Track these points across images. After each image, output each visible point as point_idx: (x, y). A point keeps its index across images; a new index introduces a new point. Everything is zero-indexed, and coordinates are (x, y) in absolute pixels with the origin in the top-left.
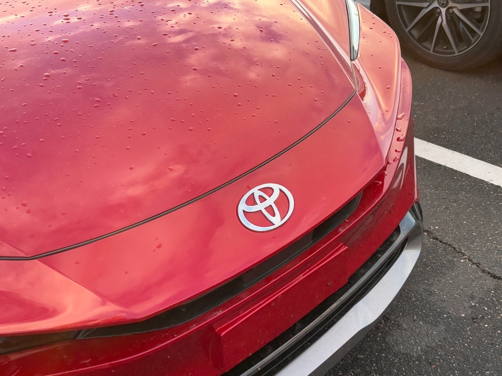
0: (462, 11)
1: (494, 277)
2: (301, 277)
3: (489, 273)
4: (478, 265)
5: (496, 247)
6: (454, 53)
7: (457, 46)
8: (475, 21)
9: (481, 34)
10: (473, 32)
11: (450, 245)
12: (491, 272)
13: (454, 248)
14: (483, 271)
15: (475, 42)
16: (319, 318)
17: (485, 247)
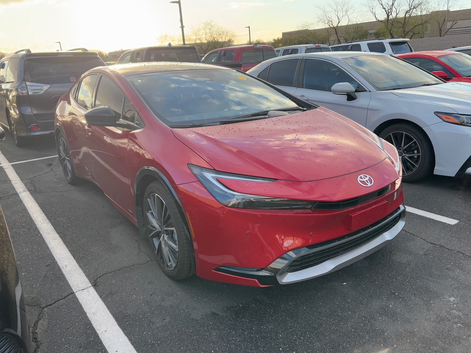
0: (408, 157)
1: (432, 244)
2: (374, 206)
3: (430, 242)
4: (425, 240)
5: (431, 236)
6: (405, 174)
7: (406, 172)
8: (414, 161)
9: (417, 166)
10: (414, 166)
11: (412, 234)
12: (431, 242)
13: (414, 235)
14: (427, 242)
15: (414, 170)
16: (376, 226)
17: (427, 235)
